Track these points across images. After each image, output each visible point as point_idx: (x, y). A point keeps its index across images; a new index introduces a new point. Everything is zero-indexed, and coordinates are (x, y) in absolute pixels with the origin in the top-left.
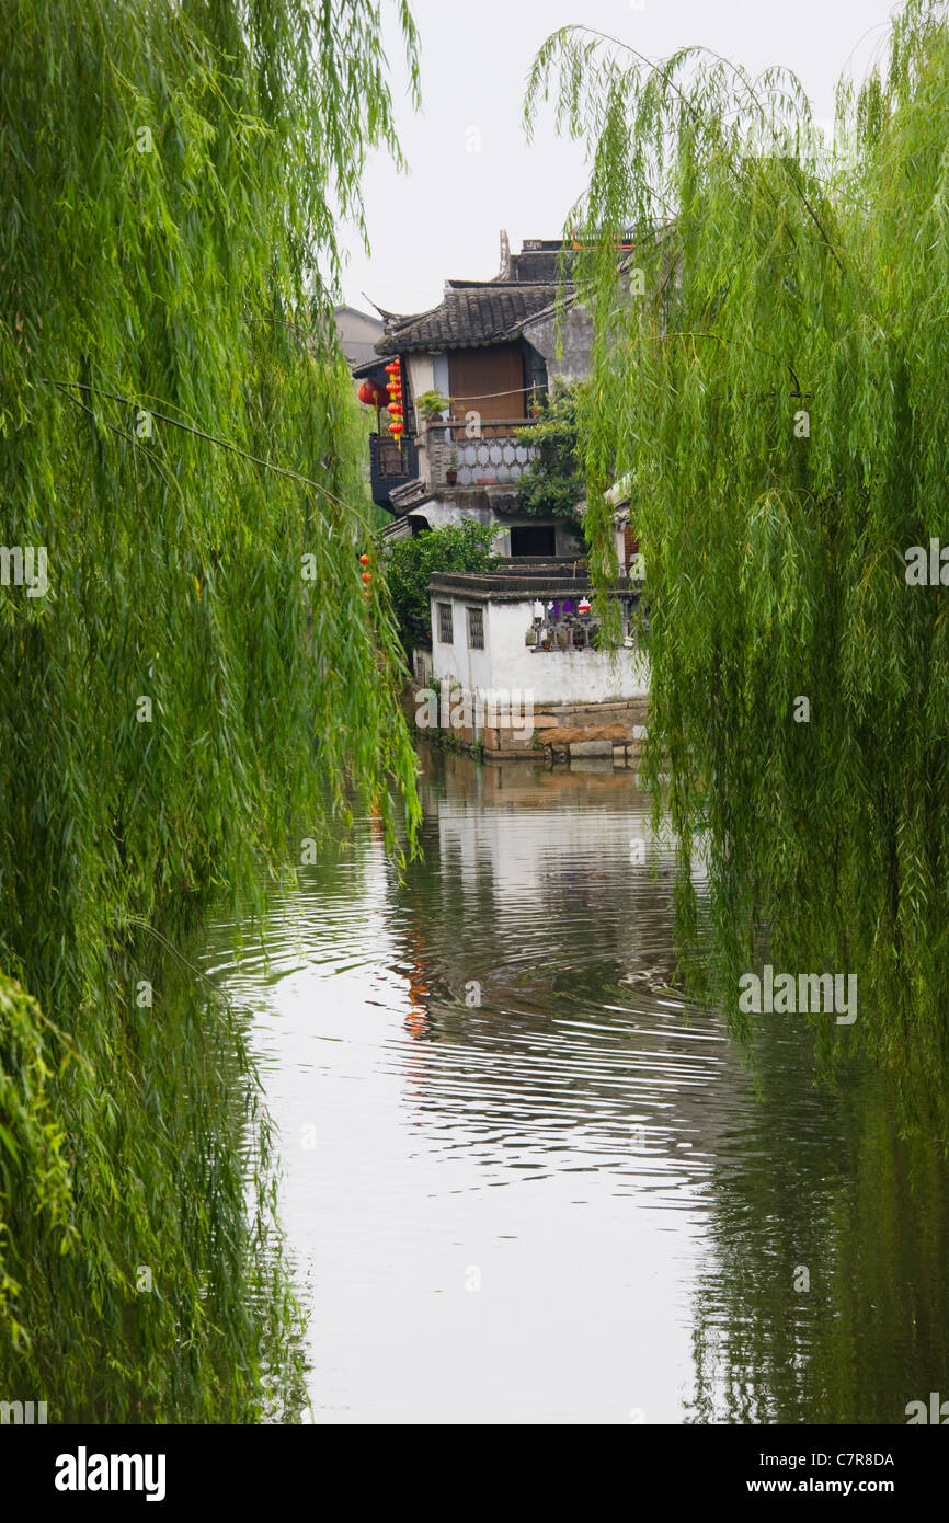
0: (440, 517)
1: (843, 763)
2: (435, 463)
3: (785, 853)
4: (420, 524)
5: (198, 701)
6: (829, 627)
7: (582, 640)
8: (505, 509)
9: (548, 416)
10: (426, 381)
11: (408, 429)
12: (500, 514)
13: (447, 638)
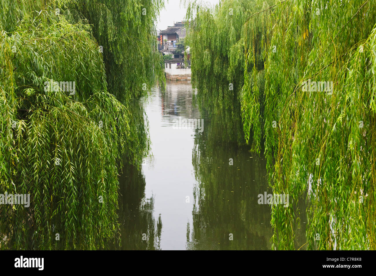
0: (166, 53)
1: (213, 80)
2: (166, 47)
3: (206, 90)
4: (164, 54)
5: (141, 73)
6: (212, 65)
7: (183, 67)
8: (174, 53)
9: (179, 42)
10: (165, 38)
11: (163, 43)
12: (173, 53)
13: (167, 67)
